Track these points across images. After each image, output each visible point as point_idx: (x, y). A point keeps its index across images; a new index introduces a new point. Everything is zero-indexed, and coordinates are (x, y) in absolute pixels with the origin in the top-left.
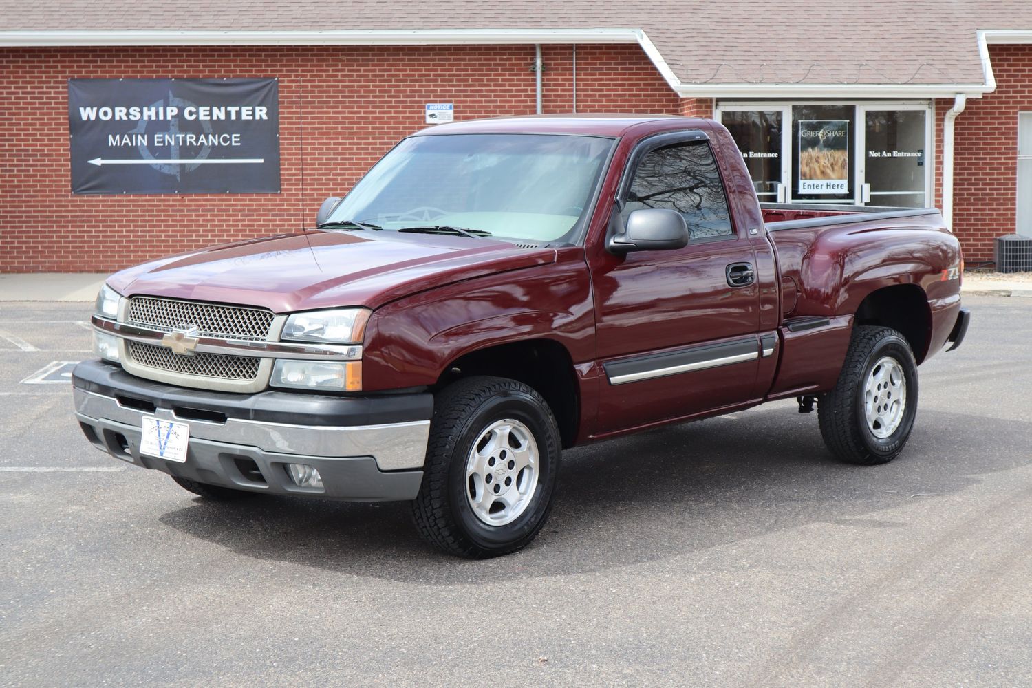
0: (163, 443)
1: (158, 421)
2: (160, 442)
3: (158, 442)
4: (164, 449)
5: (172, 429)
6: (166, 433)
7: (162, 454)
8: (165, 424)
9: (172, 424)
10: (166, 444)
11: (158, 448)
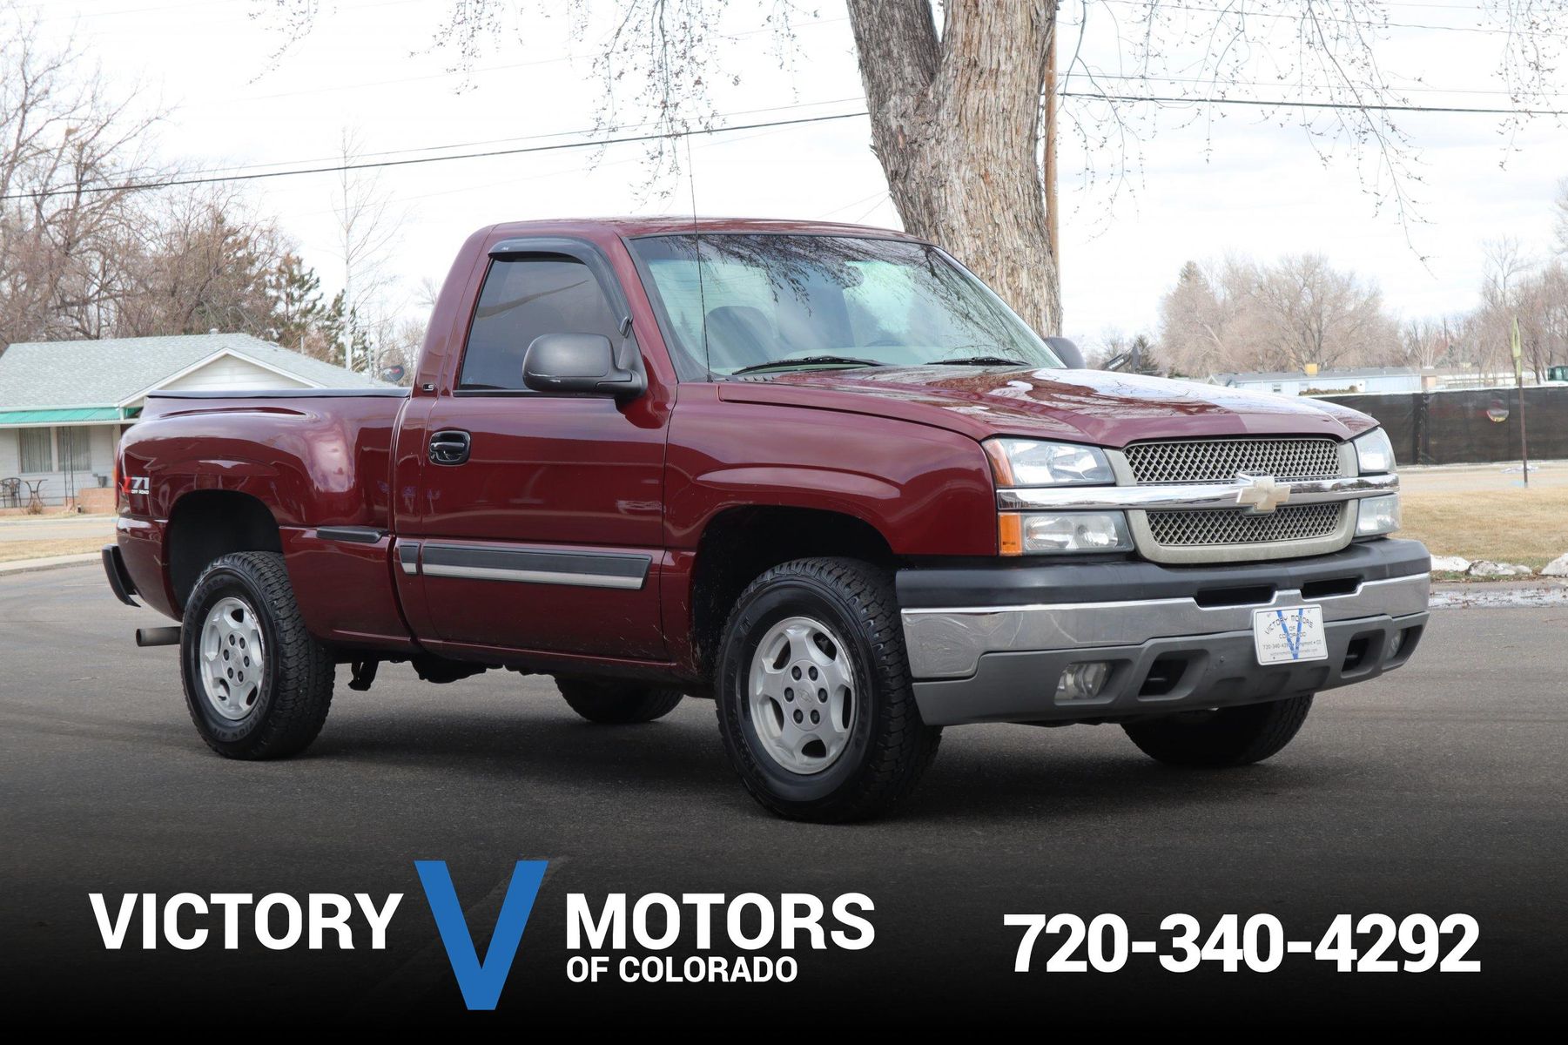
0: (1294, 640)
1: (1278, 611)
2: (1289, 640)
3: (1286, 642)
4: (1297, 648)
5: (1304, 616)
6: (1296, 624)
7: (1295, 656)
8: (1290, 612)
9: (1301, 610)
10: (1298, 640)
11: (1288, 649)
